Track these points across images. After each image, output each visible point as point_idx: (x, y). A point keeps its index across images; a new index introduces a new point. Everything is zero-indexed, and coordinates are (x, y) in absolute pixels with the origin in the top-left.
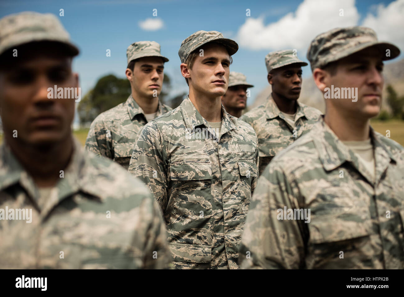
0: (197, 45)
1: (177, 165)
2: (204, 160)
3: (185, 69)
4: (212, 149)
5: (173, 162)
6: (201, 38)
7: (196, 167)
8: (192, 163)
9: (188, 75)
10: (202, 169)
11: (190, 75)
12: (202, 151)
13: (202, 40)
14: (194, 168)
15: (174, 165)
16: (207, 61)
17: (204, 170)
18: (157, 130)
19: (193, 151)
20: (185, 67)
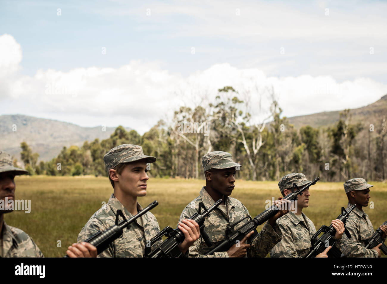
0: (127, 157)
1: (121, 252)
2: (138, 246)
3: (114, 173)
4: (141, 237)
5: (118, 250)
6: (130, 151)
7: (134, 253)
8: (131, 250)
9: (117, 179)
10: (137, 254)
11: (118, 179)
12: (135, 239)
13: (131, 154)
14: (132, 253)
15: (119, 253)
16: (136, 169)
17: (139, 254)
18: (103, 225)
19: (130, 240)
20: (114, 172)
